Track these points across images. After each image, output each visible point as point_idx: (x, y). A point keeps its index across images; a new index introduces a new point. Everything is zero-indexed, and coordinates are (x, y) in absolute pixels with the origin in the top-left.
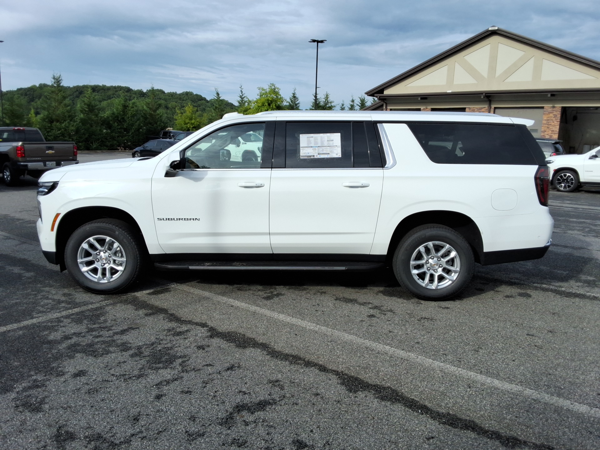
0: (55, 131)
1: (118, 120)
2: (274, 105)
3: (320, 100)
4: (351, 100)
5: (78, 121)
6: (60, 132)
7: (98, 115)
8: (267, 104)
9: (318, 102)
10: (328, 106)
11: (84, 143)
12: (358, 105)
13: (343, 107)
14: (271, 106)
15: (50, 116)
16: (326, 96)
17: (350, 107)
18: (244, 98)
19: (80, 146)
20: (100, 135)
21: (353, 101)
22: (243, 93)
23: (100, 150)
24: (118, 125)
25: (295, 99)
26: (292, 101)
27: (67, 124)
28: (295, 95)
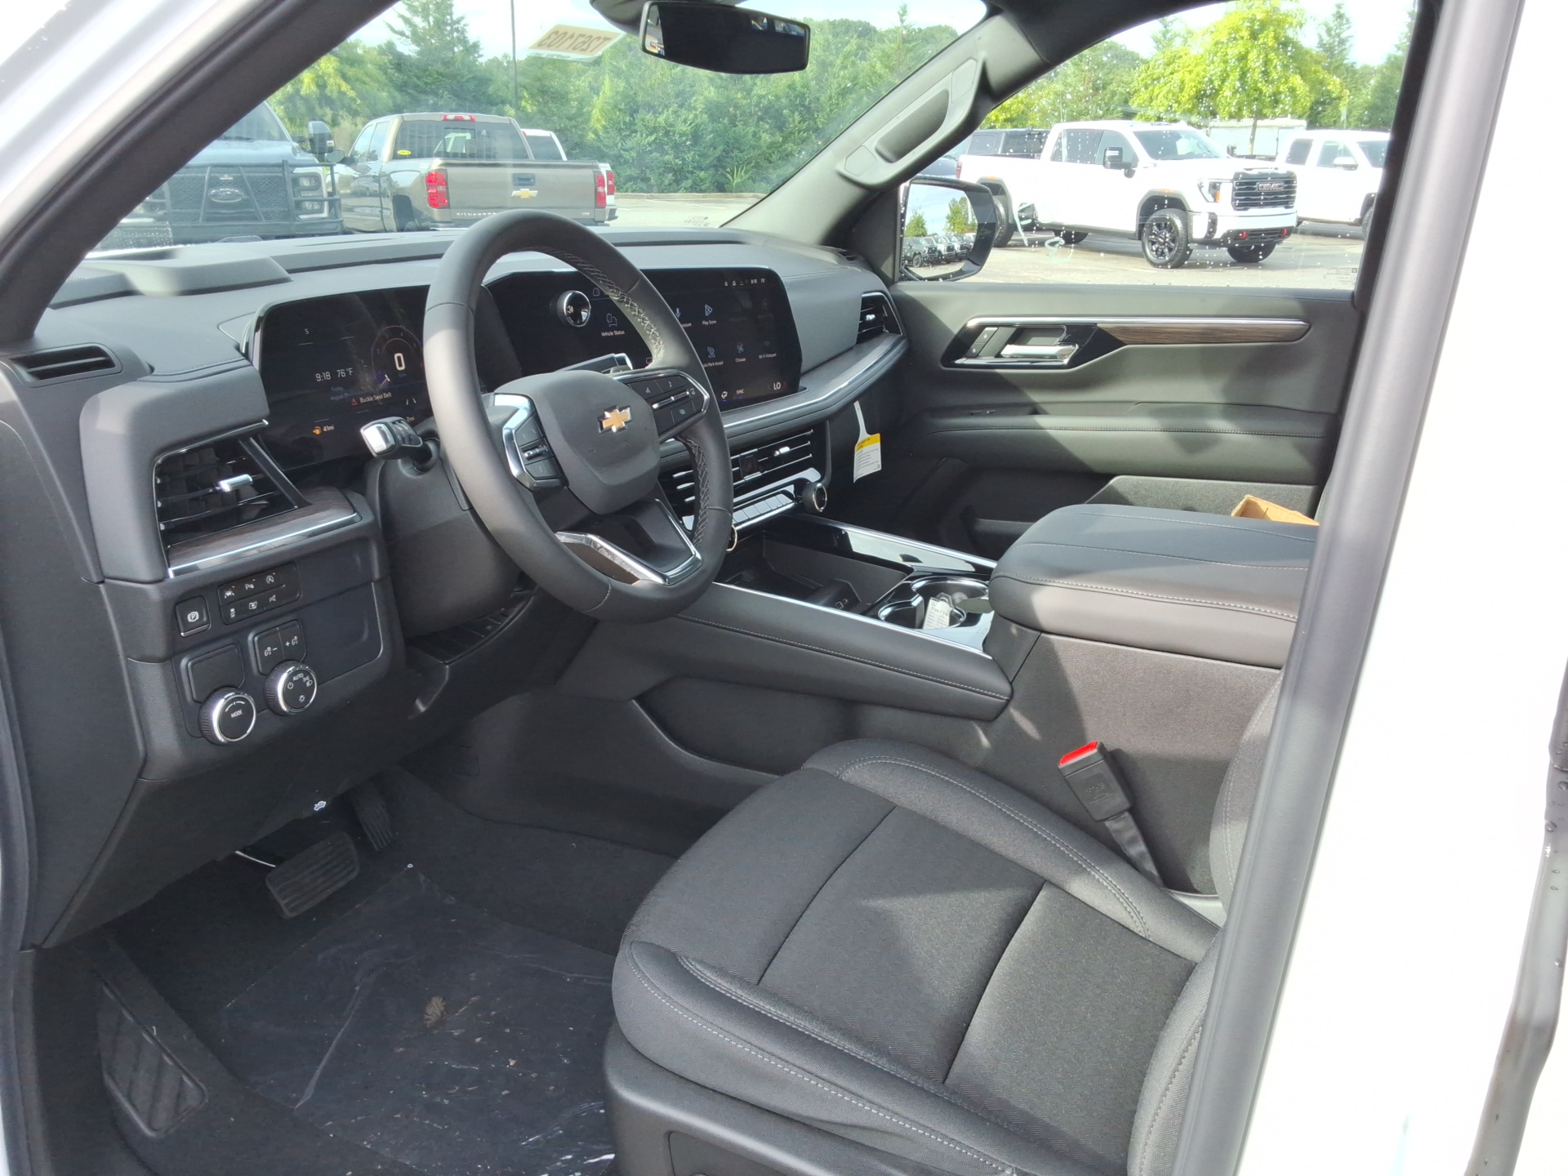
0: (642, 136)
1: (803, 106)
2: (1272, 34)
5: (700, 106)
6: (653, 138)
7: (751, 90)
8: (1245, 34)
11: (712, 171)
14: (1261, 41)
15: (632, 93)
19: (702, 180)
20: (754, 149)
23: (750, 192)
24: (803, 120)
25: (1341, 24)
26: (1329, 31)
27: (671, 117)
28: (1342, 11)
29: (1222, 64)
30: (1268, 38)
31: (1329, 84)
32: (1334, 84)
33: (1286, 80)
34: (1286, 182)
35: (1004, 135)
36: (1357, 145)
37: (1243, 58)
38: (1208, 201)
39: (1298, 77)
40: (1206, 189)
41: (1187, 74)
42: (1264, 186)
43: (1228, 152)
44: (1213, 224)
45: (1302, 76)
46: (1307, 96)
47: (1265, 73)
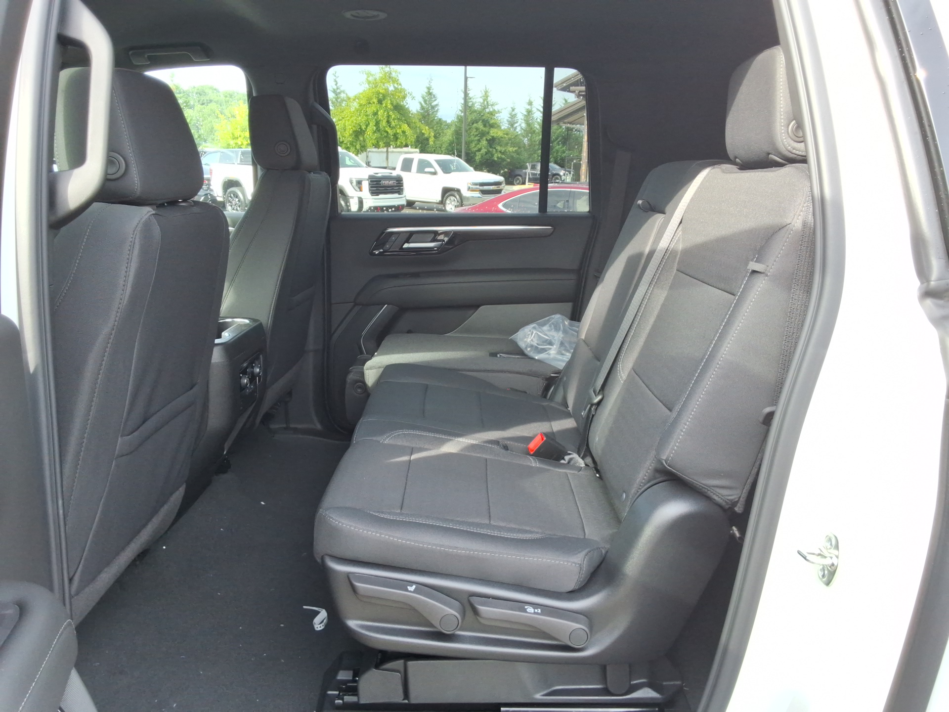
2: (389, 102)
3: (474, 101)
4: (528, 101)
8: (375, 101)
9: (470, 104)
10: (487, 110)
12: (540, 111)
13: (514, 113)
14: (384, 105)
16: (484, 93)
17: (526, 113)
18: (340, 93)
21: (530, 103)
22: (338, 85)
25: (431, 98)
26: (425, 101)
28: (431, 91)
29: (365, 117)
30: (387, 103)
31: (423, 130)
32: (426, 130)
33: (400, 127)
34: (397, 181)
35: (240, 153)
36: (435, 162)
37: (375, 114)
38: (356, 191)
39: (406, 125)
40: (354, 183)
41: (347, 122)
42: (386, 183)
43: (366, 164)
44: (361, 202)
45: (409, 125)
46: (411, 135)
47: (388, 122)
